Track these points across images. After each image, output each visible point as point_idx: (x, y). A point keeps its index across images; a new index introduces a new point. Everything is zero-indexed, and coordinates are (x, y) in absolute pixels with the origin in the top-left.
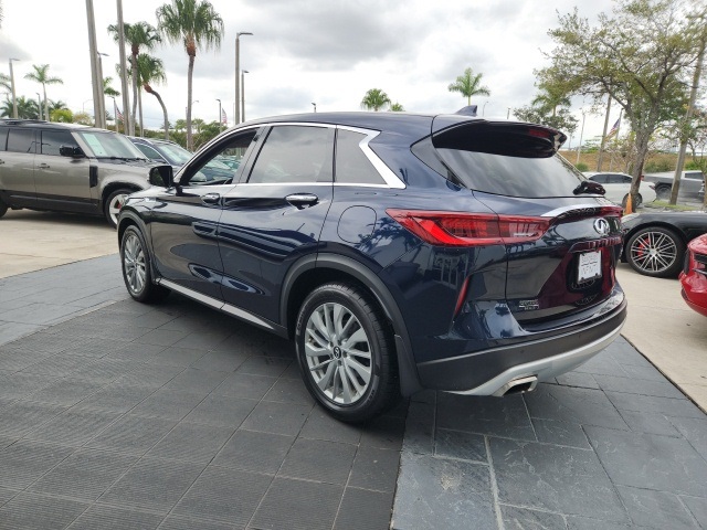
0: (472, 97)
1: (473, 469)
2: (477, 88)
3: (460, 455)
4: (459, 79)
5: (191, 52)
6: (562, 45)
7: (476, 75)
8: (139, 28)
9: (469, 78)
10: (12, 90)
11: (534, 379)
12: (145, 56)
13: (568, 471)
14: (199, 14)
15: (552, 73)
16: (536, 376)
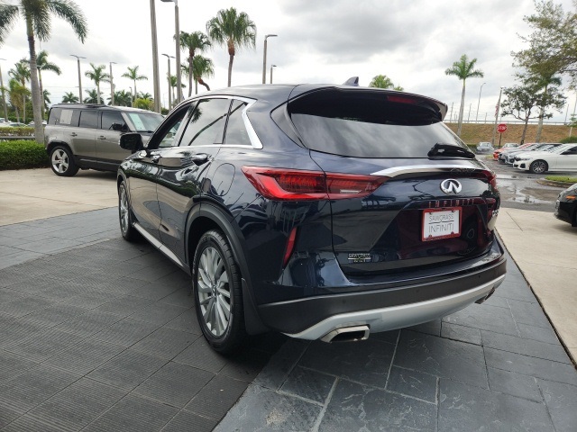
0: (467, 79)
1: (306, 408)
2: (472, 71)
3: (303, 393)
4: (456, 64)
5: (232, 52)
6: (539, 30)
7: (471, 61)
8: (195, 36)
9: (464, 63)
10: (113, 86)
11: (366, 328)
12: (199, 57)
13: (398, 422)
14: (238, 22)
15: (530, 55)
16: (368, 325)
